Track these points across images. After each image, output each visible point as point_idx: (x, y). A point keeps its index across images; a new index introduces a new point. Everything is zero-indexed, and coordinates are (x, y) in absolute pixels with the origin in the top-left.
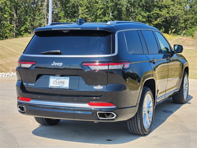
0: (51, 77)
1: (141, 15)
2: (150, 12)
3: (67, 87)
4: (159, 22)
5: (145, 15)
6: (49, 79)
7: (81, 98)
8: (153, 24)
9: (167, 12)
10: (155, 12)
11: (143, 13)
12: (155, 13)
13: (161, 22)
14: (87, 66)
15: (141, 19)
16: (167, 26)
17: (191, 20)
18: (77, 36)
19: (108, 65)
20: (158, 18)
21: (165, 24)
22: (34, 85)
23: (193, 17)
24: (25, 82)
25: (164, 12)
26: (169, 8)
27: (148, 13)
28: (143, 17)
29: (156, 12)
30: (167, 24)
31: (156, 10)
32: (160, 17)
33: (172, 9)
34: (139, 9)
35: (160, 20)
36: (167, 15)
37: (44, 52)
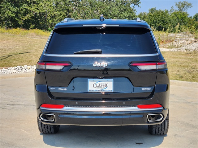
0: (89, 80)
1: (10, 10)
2: (19, 7)
3: (111, 90)
4: (29, 18)
5: (14, 10)
6: (87, 82)
7: (129, 101)
8: (22, 20)
9: (37, 8)
10: (24, 7)
11: (12, 8)
12: (24, 9)
13: (31, 18)
14: (136, 66)
15: (10, 14)
16: (36, 22)
17: (59, 16)
18: (115, 33)
19: (157, 65)
20: (27, 14)
21: (34, 21)
22: (66, 89)
23: (61, 14)
24: (52, 86)
25: (33, 8)
26: (38, 3)
27: (17, 9)
28: (13, 12)
29: (26, 7)
30: (36, 20)
31: (25, 6)
32: (29, 13)
33: (41, 6)
34: (8, 4)
35: (30, 16)
36: (37, 11)
37: (80, 52)
